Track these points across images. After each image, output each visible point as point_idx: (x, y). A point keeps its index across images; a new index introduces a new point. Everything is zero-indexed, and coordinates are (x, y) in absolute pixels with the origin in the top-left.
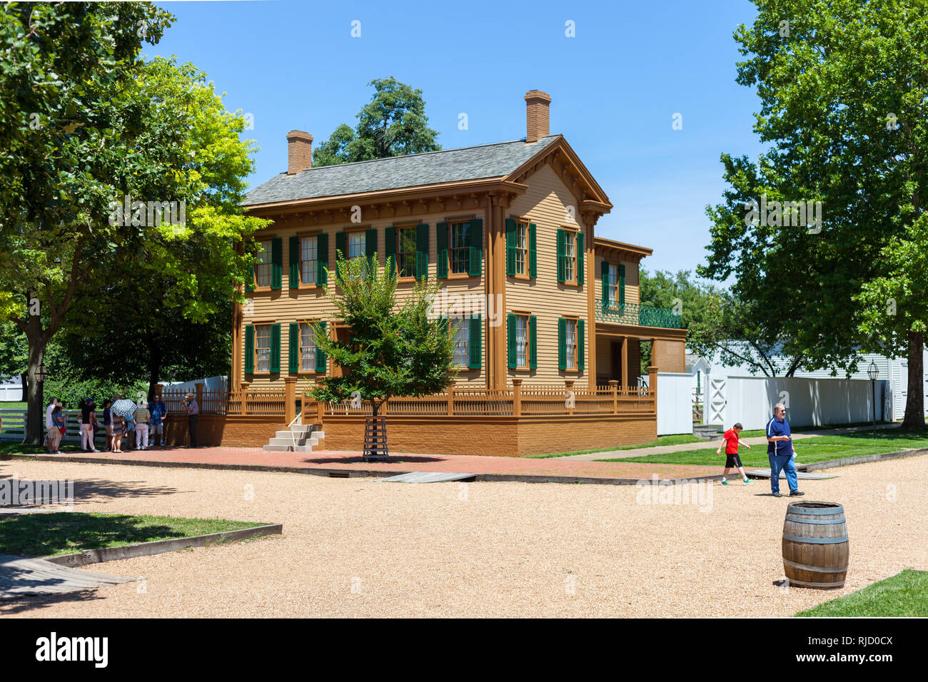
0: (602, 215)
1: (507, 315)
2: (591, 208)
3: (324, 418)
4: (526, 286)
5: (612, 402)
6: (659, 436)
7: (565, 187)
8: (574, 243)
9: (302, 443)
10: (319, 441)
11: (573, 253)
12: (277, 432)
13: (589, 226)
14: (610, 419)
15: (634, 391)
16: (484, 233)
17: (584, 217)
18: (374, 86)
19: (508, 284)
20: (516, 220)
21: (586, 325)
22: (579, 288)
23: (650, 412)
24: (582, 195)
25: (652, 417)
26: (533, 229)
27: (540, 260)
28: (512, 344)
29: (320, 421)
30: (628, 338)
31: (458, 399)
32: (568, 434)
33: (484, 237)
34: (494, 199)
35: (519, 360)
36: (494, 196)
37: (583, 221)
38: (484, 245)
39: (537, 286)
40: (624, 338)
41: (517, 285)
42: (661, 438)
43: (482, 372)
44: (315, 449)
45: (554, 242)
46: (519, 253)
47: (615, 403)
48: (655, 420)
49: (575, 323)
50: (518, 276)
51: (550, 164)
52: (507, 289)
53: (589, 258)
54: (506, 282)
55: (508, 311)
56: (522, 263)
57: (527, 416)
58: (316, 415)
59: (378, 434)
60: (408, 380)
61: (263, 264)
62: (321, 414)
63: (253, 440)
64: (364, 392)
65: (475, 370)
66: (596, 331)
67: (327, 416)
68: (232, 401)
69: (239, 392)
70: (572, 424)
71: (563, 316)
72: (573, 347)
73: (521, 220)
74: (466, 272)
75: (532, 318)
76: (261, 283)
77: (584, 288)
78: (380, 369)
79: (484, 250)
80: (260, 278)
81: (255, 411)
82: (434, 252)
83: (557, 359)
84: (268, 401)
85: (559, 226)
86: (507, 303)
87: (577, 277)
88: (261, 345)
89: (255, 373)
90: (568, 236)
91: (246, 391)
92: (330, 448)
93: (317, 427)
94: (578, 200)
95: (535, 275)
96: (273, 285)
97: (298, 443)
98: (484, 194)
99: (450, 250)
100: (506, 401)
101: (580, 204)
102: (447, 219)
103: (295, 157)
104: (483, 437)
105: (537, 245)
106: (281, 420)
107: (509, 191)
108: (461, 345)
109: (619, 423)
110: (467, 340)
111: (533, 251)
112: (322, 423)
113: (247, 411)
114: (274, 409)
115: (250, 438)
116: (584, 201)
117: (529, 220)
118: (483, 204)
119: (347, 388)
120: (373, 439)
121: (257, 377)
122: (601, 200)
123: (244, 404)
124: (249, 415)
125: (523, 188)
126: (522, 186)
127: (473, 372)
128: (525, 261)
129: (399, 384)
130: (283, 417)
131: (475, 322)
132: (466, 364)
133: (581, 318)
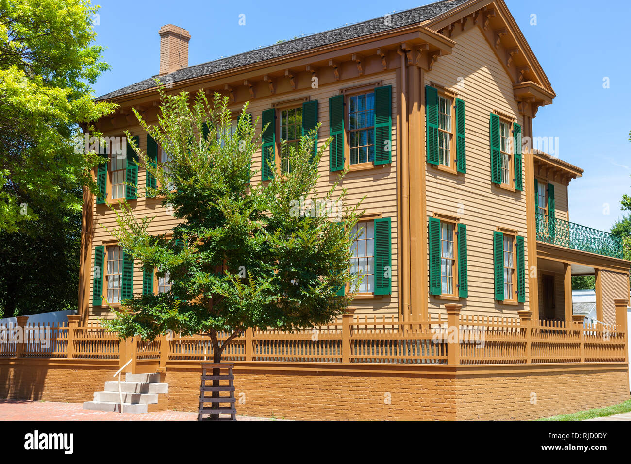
1: (427, 219)
2: (530, 92)
3: (167, 363)
4: (453, 183)
5: (577, 345)
7: (497, 61)
8: (510, 136)
9: (135, 400)
10: (159, 398)
11: (509, 149)
12: (106, 383)
13: (526, 117)
14: (575, 369)
16: (395, 95)
17: (521, 105)
19: (429, 177)
20: (439, 90)
21: (526, 244)
22: (516, 193)
23: (620, 360)
25: (623, 366)
26: (460, 106)
27: (470, 150)
28: (435, 260)
29: (162, 368)
31: (358, 338)
33: (395, 100)
34: (410, 56)
35: (443, 285)
36: (409, 51)
37: (520, 110)
38: (395, 111)
39: (466, 184)
40: (566, 266)
41: (441, 179)
43: (393, 300)
44: (151, 408)
45: (485, 130)
46: (443, 136)
49: (513, 240)
50: (440, 167)
51: (480, 26)
52: (427, 183)
53: (527, 159)
54: (427, 173)
55: (428, 213)
56: (447, 152)
57: (470, 364)
58: (158, 359)
59: (223, 393)
60: (269, 299)
61: (118, 171)
62: (165, 359)
63: (80, 393)
64: (191, 319)
65: (383, 296)
66: (537, 252)
67: (173, 361)
68: (58, 339)
69: (67, 328)
70: (531, 377)
71: (499, 228)
72: (511, 271)
73: (446, 93)
74: (369, 161)
75: (461, 227)
76: (115, 194)
77: (522, 196)
78: (218, 279)
79: (394, 128)
80: (114, 188)
81: (83, 353)
82: (325, 136)
83: (492, 286)
84: (100, 339)
85: (492, 111)
86: (428, 203)
87: (514, 180)
88: (112, 270)
89: (104, 305)
90: (503, 126)
91: (74, 326)
92: (175, 408)
93: (159, 377)
94: (513, 82)
95: (464, 169)
96: (128, 194)
97: (129, 399)
98: (396, 51)
99: (347, 133)
100: (420, 340)
101: (516, 87)
102: (344, 91)
103: (168, 54)
104: (398, 397)
105: (466, 131)
106: (113, 365)
107: (430, 45)
108: (362, 262)
109: (586, 376)
110: (371, 255)
111: (461, 136)
112: (165, 371)
113: (74, 352)
114: (106, 351)
115: (77, 390)
116: (522, 83)
117: (456, 94)
118: (393, 65)
119: (160, 312)
120: (212, 403)
121: (107, 309)
122: (541, 84)
123: (71, 344)
124: (77, 359)
125: (451, 45)
126: (448, 41)
127: (380, 299)
128: (450, 149)
129: (254, 306)
130: (117, 363)
131: (382, 228)
132: (369, 289)
133: (519, 234)
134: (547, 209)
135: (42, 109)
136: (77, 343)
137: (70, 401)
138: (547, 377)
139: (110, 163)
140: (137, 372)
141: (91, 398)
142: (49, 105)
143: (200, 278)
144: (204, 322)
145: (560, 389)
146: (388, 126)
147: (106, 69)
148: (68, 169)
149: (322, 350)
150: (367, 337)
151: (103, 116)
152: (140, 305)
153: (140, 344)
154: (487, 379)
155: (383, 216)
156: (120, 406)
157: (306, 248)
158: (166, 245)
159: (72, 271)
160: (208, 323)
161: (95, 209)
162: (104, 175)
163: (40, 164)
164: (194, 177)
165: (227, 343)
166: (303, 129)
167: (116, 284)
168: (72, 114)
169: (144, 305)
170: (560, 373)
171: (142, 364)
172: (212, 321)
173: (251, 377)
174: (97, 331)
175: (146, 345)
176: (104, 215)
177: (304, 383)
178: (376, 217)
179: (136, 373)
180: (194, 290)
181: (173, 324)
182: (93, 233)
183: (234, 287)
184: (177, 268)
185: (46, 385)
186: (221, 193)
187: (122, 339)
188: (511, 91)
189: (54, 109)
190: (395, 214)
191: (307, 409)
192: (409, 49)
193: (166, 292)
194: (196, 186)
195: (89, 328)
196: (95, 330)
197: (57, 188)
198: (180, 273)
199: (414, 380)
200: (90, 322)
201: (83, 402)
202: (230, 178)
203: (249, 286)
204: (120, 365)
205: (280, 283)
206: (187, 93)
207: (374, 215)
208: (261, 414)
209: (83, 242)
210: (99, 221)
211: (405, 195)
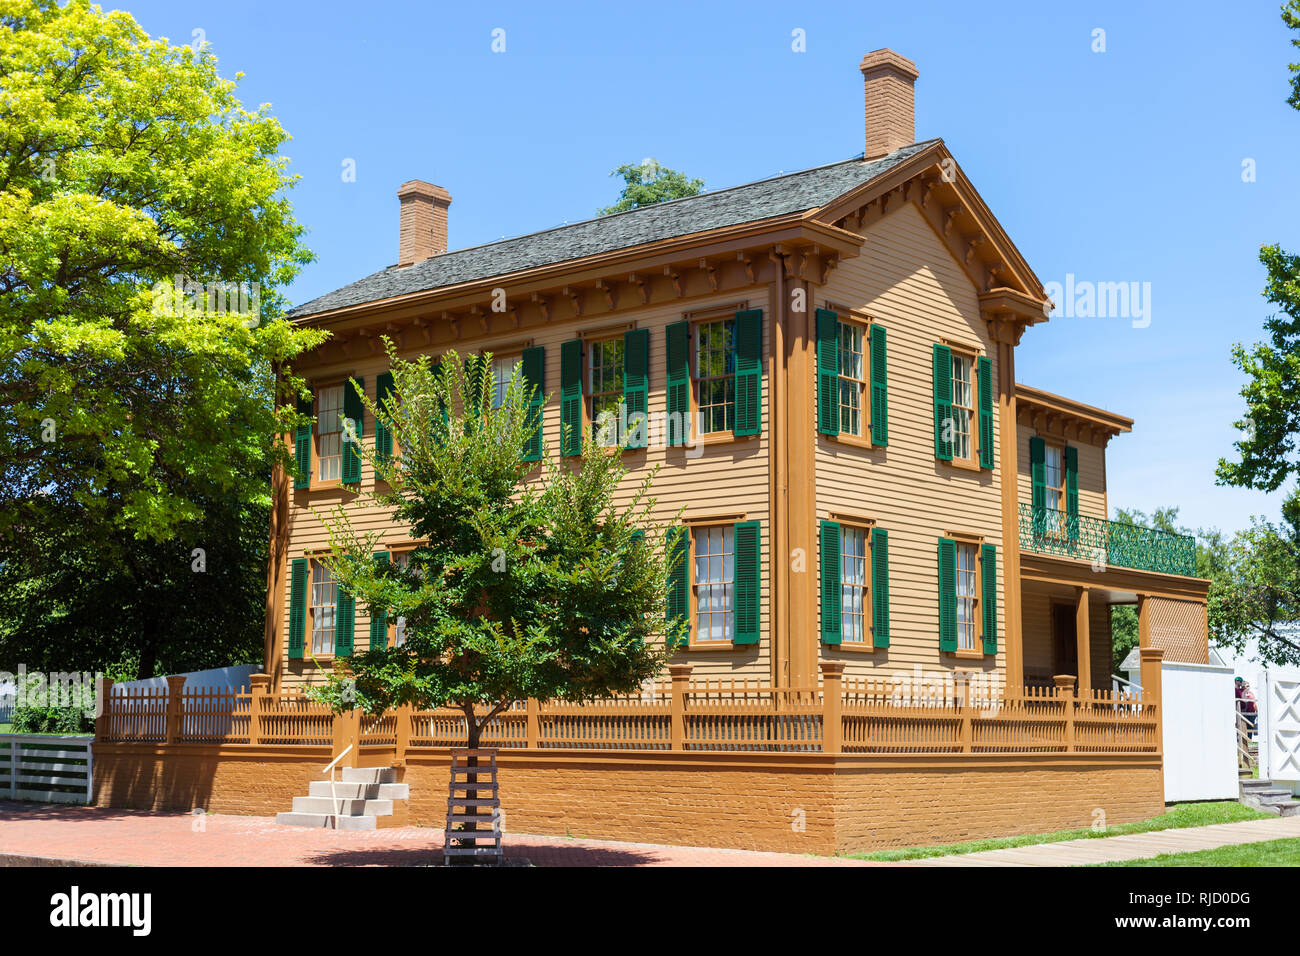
0: (1031, 325)
1: (818, 522)
2: (1007, 304)
3: (408, 752)
4: (865, 462)
5: (1062, 725)
6: (1169, 804)
7: (948, 256)
8: (972, 378)
9: (358, 809)
10: (395, 807)
11: (970, 400)
12: (312, 783)
13: (1002, 346)
14: (1056, 762)
15: (1105, 701)
16: (766, 325)
17: (993, 326)
18: (622, 176)
19: (821, 455)
20: (839, 313)
21: (999, 557)
22: (984, 474)
23: (1145, 749)
24: (986, 280)
25: (1151, 760)
26: (879, 337)
27: (895, 407)
28: (831, 588)
29: (400, 759)
30: (1090, 591)
31: (695, 713)
32: (961, 799)
33: (766, 333)
34: (789, 263)
35: (846, 626)
36: (788, 256)
37: (991, 333)
38: (766, 349)
39: (889, 463)
40: (1080, 590)
41: (843, 458)
42: (1173, 808)
43: (763, 652)
44: (383, 823)
45: (926, 372)
46: (848, 387)
47: (1070, 727)
48: (1159, 767)
49: (976, 551)
50: (843, 437)
51: (915, 204)
52: (818, 465)
53: (1003, 414)
54: (817, 449)
55: (820, 514)
56: (855, 413)
57: (868, 754)
58: (393, 746)
59: (481, 794)
60: (544, 657)
61: (330, 434)
62: (403, 744)
63: (270, 799)
64: (434, 685)
65: (747, 646)
66: (1022, 570)
67: (417, 748)
68: (234, 714)
69: (248, 696)
70: (969, 774)
71: (949, 534)
72: (972, 603)
73: (852, 317)
74: (728, 429)
75: (877, 535)
76: (325, 473)
77: (994, 478)
78: (473, 628)
79: (766, 377)
80: (323, 462)
81: (275, 737)
82: (660, 388)
83: (936, 628)
84: (301, 714)
85: (938, 339)
86: (818, 497)
87: (979, 452)
88: (320, 599)
89: (307, 657)
90: (958, 363)
91: (260, 692)
92: (419, 822)
93: (395, 774)
94: (978, 289)
95: (885, 439)
96: (346, 474)
97: (348, 809)
98: (767, 254)
99: (695, 382)
100: (805, 716)
101: (983, 297)
102: (689, 315)
103: (413, 231)
104: (753, 803)
105: (889, 375)
106: (324, 756)
107: (821, 247)
108: (717, 591)
109: (1078, 774)
110: (730, 580)
111: (880, 386)
112: (404, 765)
113: (261, 735)
114: (310, 733)
115: (265, 796)
116: (992, 290)
117: (872, 318)
118: (764, 276)
119: (391, 675)
120: (467, 807)
121: (311, 665)
122: (1027, 290)
123: (255, 721)
124: (264, 746)
125: (857, 244)
126: (853, 237)
127: (743, 651)
128: (861, 407)
129: (523, 667)
130: (329, 751)
131: (746, 537)
132: (727, 633)
133: (987, 540)
134: (1063, 489)
135: (211, 348)
136: (265, 719)
137: (254, 813)
138: (1001, 776)
139: (317, 424)
140: (360, 765)
141: (289, 808)
142: (221, 340)
143: (449, 627)
144: (452, 690)
145: (1024, 795)
146: (756, 375)
147: (309, 261)
148: (249, 438)
149: (655, 732)
150: (720, 710)
151: (305, 349)
152: (363, 664)
153: (365, 722)
154: (889, 775)
155: (749, 517)
156: (333, 818)
157: (597, 584)
158: (398, 577)
159: (253, 597)
160: (457, 691)
161: (291, 498)
162: (307, 441)
163: (207, 433)
164: (438, 482)
165: (487, 719)
166: (625, 374)
167: (327, 621)
168: (256, 352)
169: (368, 665)
170: (1026, 769)
171: (368, 752)
172: (463, 688)
173: (535, 774)
174: (297, 701)
175: (374, 722)
176: (306, 507)
177: (615, 782)
178: (738, 520)
179: (358, 767)
180: (439, 643)
181: (407, 694)
182: (289, 537)
183: (494, 640)
184: (415, 612)
185: (215, 787)
186: (476, 503)
187: (336, 713)
188: (976, 304)
189: (229, 346)
190: (766, 515)
191: (620, 823)
192: (787, 253)
193: (400, 646)
194: (442, 493)
195: (284, 695)
196: (294, 699)
197: (233, 472)
198: (421, 618)
199: (775, 777)
200: (284, 685)
201: (275, 815)
202: (490, 480)
203: (514, 638)
204: (333, 756)
205: (561, 633)
206: (429, 357)
207: (734, 517)
208: (551, 831)
209: (273, 552)
210: (299, 518)
211: (781, 486)
